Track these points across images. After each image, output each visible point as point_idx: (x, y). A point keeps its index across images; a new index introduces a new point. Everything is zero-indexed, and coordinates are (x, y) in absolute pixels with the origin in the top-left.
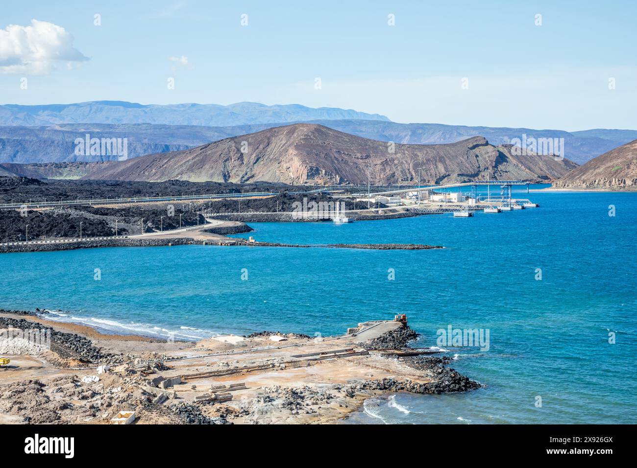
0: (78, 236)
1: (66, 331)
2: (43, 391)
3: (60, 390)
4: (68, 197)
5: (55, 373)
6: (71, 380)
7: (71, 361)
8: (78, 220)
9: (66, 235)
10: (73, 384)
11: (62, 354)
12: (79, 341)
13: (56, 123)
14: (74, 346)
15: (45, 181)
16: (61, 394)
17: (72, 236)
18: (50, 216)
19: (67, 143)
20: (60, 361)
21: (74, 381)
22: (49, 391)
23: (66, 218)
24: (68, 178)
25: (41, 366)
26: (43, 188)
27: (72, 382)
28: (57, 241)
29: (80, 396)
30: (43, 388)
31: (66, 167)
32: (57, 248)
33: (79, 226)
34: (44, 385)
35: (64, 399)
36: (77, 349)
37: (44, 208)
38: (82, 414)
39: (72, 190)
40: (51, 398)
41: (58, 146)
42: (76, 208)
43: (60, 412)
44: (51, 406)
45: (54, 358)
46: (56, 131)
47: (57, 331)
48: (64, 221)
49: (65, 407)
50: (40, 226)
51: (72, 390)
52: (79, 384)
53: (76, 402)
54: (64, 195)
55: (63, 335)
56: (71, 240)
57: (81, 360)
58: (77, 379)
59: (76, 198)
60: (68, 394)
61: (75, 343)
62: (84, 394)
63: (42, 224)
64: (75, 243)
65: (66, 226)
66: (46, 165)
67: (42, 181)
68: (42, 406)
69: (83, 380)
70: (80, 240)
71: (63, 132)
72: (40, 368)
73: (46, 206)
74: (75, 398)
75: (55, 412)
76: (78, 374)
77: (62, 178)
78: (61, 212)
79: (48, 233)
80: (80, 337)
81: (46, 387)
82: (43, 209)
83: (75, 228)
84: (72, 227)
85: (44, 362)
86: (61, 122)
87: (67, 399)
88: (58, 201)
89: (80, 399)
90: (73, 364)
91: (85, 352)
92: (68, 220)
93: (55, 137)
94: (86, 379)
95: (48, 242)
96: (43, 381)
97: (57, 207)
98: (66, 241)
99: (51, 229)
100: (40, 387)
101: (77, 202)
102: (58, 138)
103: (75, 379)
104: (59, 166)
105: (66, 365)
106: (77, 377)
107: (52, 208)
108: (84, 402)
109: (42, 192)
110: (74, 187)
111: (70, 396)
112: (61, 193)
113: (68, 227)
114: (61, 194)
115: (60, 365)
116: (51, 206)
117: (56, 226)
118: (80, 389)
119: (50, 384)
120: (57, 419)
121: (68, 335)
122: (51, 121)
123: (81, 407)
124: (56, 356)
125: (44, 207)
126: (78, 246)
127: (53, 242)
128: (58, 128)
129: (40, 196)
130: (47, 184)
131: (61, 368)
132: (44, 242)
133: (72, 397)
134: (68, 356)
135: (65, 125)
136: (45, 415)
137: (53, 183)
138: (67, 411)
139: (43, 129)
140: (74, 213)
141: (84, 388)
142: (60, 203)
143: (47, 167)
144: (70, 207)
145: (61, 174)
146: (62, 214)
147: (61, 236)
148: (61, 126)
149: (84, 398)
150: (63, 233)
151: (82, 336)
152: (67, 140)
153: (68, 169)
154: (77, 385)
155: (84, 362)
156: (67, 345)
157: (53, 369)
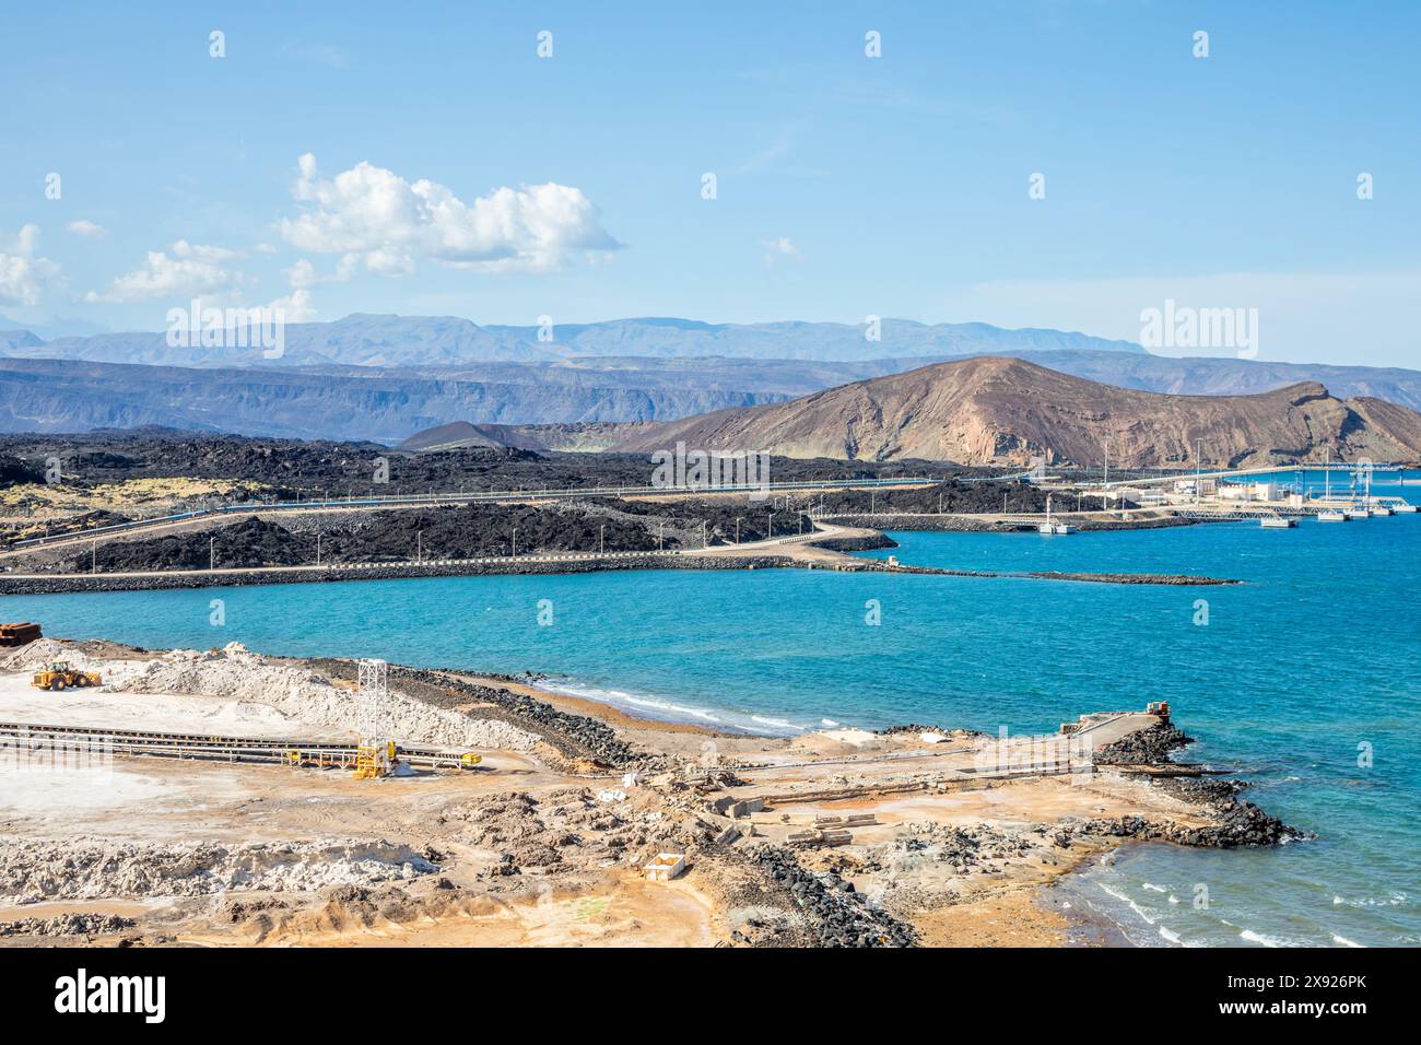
0: (598, 550)
1: (573, 711)
2: (533, 812)
3: (561, 812)
4: (582, 482)
5: (553, 782)
6: (580, 796)
7: (581, 764)
8: (597, 521)
9: (577, 548)
10: (583, 804)
11: (565, 750)
12: (594, 729)
13: (566, 355)
14: (585, 738)
15: (545, 455)
16: (563, 818)
17: (587, 549)
18: (552, 515)
19: (583, 389)
20: (562, 761)
21: (584, 798)
22: (544, 812)
23: (578, 518)
24: (583, 450)
25: (531, 769)
26: (543, 466)
27: (580, 800)
28: (563, 558)
29: (594, 824)
30: (534, 807)
31: (581, 431)
32: (562, 569)
33: (598, 532)
34: (535, 803)
35: (568, 827)
36: (591, 744)
37: (541, 500)
38: (596, 855)
39: (589, 471)
40: (547, 826)
41: (570, 395)
42: (595, 501)
43: (560, 849)
44: (546, 838)
45: (552, 757)
46: (568, 369)
47: (558, 711)
48: (575, 523)
49: (569, 841)
50: (535, 532)
51: (581, 813)
52: (592, 802)
53: (587, 833)
54: (575, 479)
55: (568, 718)
56: (585, 557)
57: (596, 763)
58: (590, 795)
59: (595, 484)
60: (574, 820)
61: (588, 733)
62: (600, 820)
63: (538, 528)
64: (592, 562)
65: (577, 532)
66: (549, 428)
67: (542, 454)
68: (532, 838)
69: (599, 797)
70: (599, 556)
71: (578, 372)
72: (530, 772)
73: (547, 497)
74: (586, 827)
75: (552, 849)
76: (591, 785)
77: (574, 450)
78: (570, 507)
79: (549, 543)
80: (596, 723)
81: (539, 806)
82: (541, 502)
83: (593, 535)
84: (588, 534)
85: (537, 763)
86: (576, 355)
87: (573, 827)
88: (566, 488)
89: (593, 829)
90: (584, 768)
91: (603, 748)
92: (581, 523)
93: (564, 381)
94: (604, 794)
95: (548, 559)
96: (534, 796)
97: (565, 499)
98: (578, 557)
99: (553, 537)
100: (529, 805)
101: (597, 491)
102: (568, 382)
103: (587, 794)
104: (569, 429)
105: (572, 770)
106: (589, 791)
107: (556, 501)
108: (599, 835)
109: (540, 472)
110: (593, 465)
111: (577, 822)
112: (572, 475)
113: (581, 533)
114: (571, 477)
115: (562, 768)
116: (554, 498)
117: (561, 532)
118: (593, 812)
119: (544, 801)
120: (556, 861)
121: (577, 718)
122: (559, 353)
123: (595, 843)
124: (556, 753)
125: (543, 498)
126: (597, 567)
127: (556, 558)
128: (569, 364)
129: (536, 481)
130: (549, 460)
131: (564, 774)
132: (541, 559)
133: (581, 824)
134: (576, 754)
135: (581, 360)
136: (536, 852)
137: (560, 457)
138: (572, 849)
139: (545, 366)
140: (591, 510)
141: (601, 810)
142: (570, 492)
143: (551, 431)
144: (586, 499)
145: (573, 443)
146: (572, 512)
147: (570, 550)
148: (575, 361)
149: (600, 827)
150: (572, 543)
151: (600, 721)
152: (584, 385)
153: (584, 434)
154: (588, 805)
155: (602, 766)
156: (573, 736)
157: (551, 775)
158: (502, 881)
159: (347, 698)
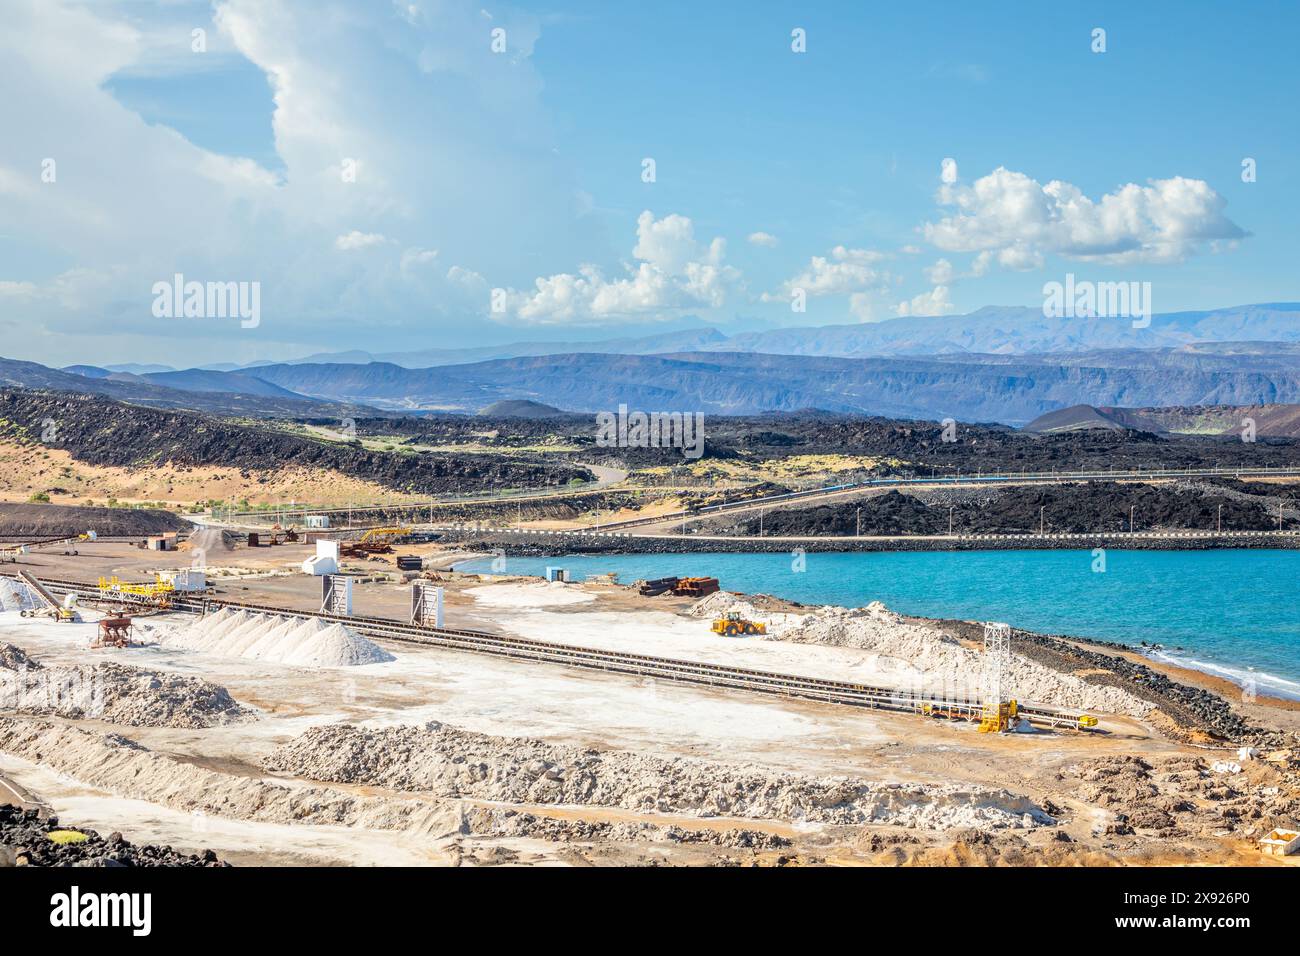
0: (1215, 529)
1: (1188, 683)
2: (1147, 776)
3: (1175, 779)
4: (1200, 462)
5: (1167, 749)
6: (1194, 765)
7: (1195, 734)
8: (1215, 501)
9: (1194, 526)
10: (1197, 772)
11: (1180, 720)
12: (1209, 702)
13: (1188, 341)
14: (1200, 710)
15: (1164, 437)
16: (1177, 785)
17: (1204, 527)
18: (1169, 494)
19: (1203, 373)
20: (1176, 730)
21: (1198, 767)
22: (1158, 778)
23: (1195, 497)
24: (1202, 432)
25: (1145, 735)
26: (1161, 447)
27: (1194, 768)
28: (1180, 535)
29: (1208, 793)
30: (1148, 772)
31: (1200, 414)
32: (1179, 546)
33: (1216, 511)
34: (1151, 768)
35: (1181, 794)
36: (1206, 715)
37: (1159, 479)
38: (1210, 824)
39: (1207, 452)
40: (1161, 790)
41: (1190, 379)
42: (1213, 481)
43: (1174, 814)
44: (1160, 803)
45: (1166, 725)
46: (1188, 355)
47: (1173, 681)
48: (1192, 502)
49: (1182, 807)
50: (1152, 510)
51: (1195, 781)
52: (1207, 772)
53: (1200, 801)
54: (1194, 460)
55: (1182, 689)
56: (1202, 535)
57: (1211, 734)
58: (1204, 765)
59: (1213, 465)
60: (1189, 787)
61: (1202, 705)
62: (1215, 790)
63: (1156, 506)
64: (1209, 540)
65: (1195, 510)
66: (1168, 410)
67: (1161, 436)
68: (1146, 801)
69: (1213, 768)
70: (1216, 535)
71: (1199, 357)
72: (1144, 738)
73: (1164, 477)
74: (1200, 795)
75: (1166, 813)
76: (1206, 756)
77: (1192, 432)
78: (1188, 487)
79: (1166, 520)
80: (1211, 696)
81: (1153, 771)
82: (1159, 482)
83: (1210, 514)
84: (1205, 512)
85: (1152, 729)
86: (1197, 340)
87: (1186, 794)
88: (1185, 468)
89: (1207, 798)
90: (1198, 738)
91: (1217, 721)
92: (1199, 501)
93: (1184, 365)
94: (1218, 766)
95: (1165, 535)
96: (1149, 761)
97: (1183, 479)
98: (1195, 535)
99: (1170, 514)
100: (1144, 770)
101: (1215, 471)
102: (1189, 366)
103: (1201, 763)
104: (1188, 412)
105: (1186, 740)
106: (1204, 761)
107: (1174, 481)
108: (1213, 804)
109: (1159, 453)
110: (1212, 446)
111: (1191, 790)
112: (1190, 456)
113: (1199, 512)
114: (1189, 458)
115: (1176, 737)
116: (1172, 478)
117: (1178, 510)
118: (1207, 781)
119: (1159, 767)
120: (1170, 826)
121: (1192, 689)
122: (1180, 339)
123: (1209, 812)
124: (1170, 722)
125: (1161, 478)
126: (1213, 545)
127: (1173, 535)
128: (1190, 350)
129: (1155, 461)
130: (1167, 441)
131: (1179, 742)
132: (1158, 536)
133: (1195, 792)
134: (1190, 724)
135: (1202, 345)
136: (1150, 815)
137: (1178, 439)
138: (1186, 815)
139: (1166, 351)
140: (1208, 490)
141: (1215, 780)
142: (1188, 472)
143: (1170, 414)
144: (1204, 479)
145: (1191, 425)
146: (1190, 491)
147: (1186, 527)
148: (1196, 346)
149: (1215, 797)
150: (1189, 522)
151: (1214, 693)
152: (1204, 369)
153: (1203, 417)
154: (1202, 774)
155: (1217, 737)
156: (1188, 706)
157: (1165, 743)
158: (1116, 839)
159: (974, 657)
